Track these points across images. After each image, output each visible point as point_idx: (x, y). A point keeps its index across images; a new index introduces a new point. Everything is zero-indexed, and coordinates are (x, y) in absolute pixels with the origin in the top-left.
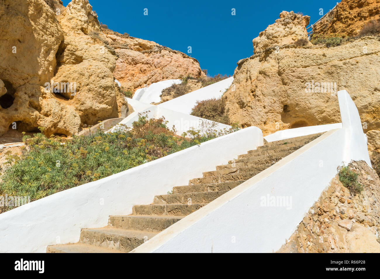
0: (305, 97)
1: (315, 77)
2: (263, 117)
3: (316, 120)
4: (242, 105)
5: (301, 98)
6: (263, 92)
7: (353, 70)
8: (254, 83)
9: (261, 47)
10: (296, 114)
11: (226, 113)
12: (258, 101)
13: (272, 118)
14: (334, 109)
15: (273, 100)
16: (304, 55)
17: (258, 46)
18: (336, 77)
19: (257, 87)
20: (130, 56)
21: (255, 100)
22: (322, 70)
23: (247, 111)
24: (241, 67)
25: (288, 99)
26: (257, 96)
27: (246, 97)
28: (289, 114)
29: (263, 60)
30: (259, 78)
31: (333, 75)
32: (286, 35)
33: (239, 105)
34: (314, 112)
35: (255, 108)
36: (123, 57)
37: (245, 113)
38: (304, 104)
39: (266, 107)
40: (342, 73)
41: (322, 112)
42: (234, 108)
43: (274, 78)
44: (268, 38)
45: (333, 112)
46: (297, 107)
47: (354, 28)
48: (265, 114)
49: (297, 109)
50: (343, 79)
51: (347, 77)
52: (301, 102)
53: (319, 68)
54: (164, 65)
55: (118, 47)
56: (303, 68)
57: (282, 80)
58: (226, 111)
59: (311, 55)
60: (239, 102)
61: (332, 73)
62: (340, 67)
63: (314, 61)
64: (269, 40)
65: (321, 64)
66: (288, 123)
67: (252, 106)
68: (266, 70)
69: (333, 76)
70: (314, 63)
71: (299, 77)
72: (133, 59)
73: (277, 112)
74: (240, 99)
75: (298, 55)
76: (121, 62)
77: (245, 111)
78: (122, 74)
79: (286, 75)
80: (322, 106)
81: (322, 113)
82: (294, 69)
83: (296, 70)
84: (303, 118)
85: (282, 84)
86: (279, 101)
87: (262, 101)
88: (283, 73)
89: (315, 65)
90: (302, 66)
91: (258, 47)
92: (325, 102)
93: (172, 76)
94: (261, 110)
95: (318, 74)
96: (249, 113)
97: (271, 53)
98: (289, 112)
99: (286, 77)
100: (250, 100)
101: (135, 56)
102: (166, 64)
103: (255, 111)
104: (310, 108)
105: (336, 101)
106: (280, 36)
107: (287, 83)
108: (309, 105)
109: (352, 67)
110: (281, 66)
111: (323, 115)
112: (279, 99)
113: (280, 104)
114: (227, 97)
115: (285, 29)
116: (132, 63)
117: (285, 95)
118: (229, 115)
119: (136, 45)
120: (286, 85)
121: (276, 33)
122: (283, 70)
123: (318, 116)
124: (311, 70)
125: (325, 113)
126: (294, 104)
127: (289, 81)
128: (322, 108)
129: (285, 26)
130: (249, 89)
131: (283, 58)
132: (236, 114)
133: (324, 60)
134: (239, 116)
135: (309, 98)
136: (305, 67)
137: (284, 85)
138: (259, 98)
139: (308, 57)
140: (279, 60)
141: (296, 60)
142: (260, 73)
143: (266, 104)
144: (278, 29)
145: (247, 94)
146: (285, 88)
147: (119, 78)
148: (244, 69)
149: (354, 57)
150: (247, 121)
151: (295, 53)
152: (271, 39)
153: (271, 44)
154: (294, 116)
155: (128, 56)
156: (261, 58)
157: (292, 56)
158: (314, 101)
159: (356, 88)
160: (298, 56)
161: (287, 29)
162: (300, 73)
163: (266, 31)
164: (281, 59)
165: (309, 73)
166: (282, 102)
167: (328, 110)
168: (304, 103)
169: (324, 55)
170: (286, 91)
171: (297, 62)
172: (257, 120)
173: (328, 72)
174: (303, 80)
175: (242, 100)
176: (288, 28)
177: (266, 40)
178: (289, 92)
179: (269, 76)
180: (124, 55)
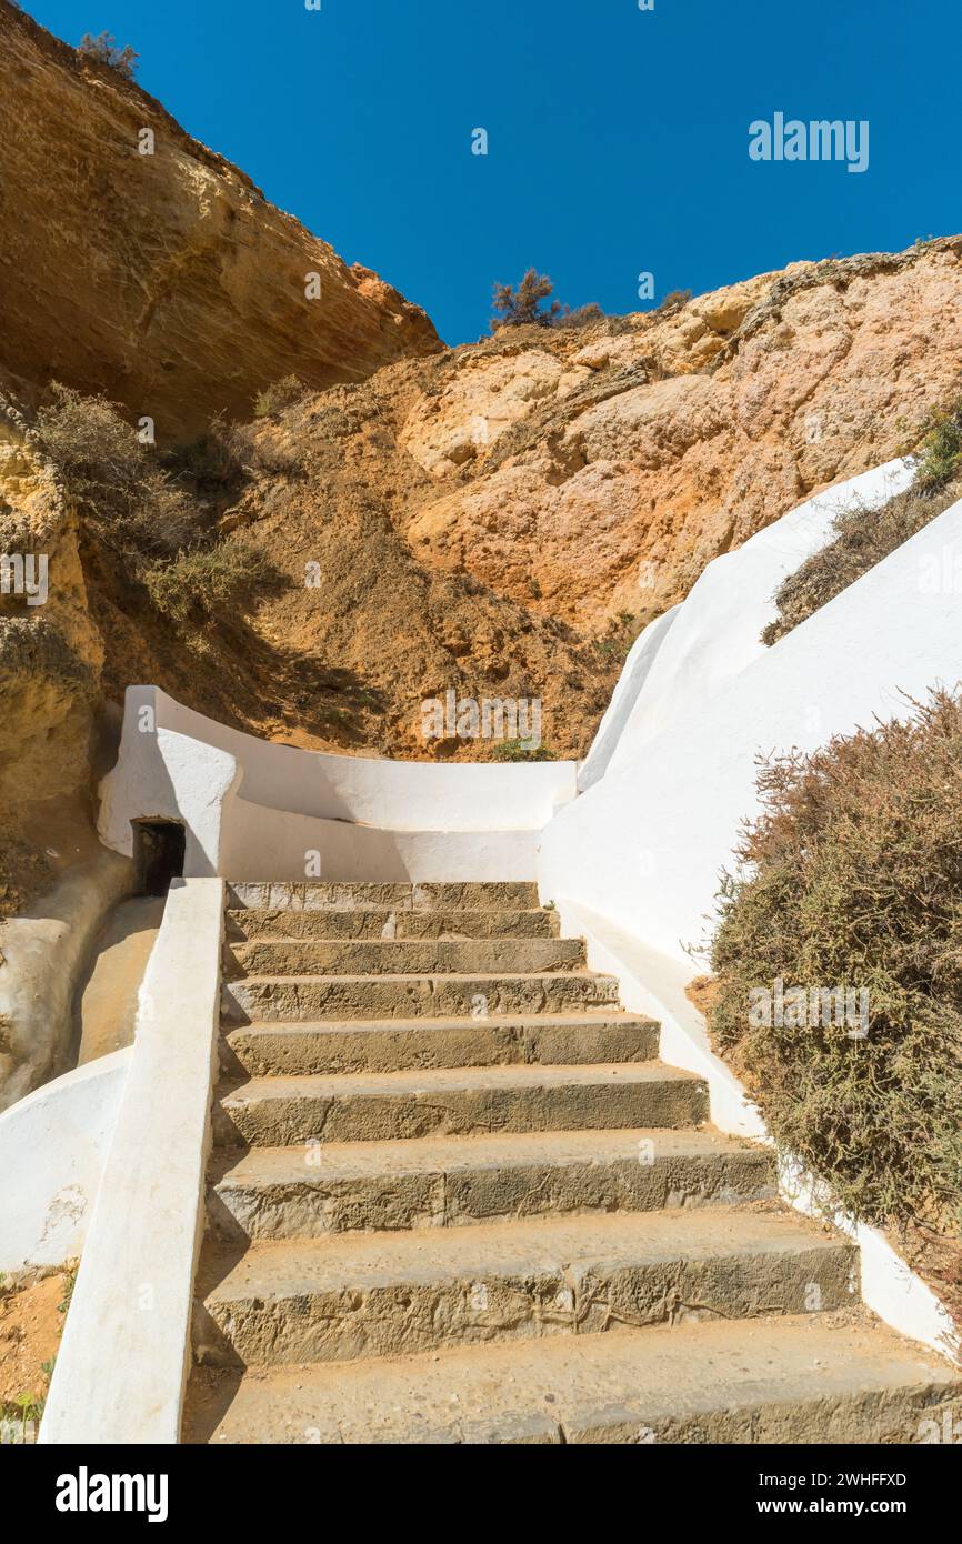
20: (643, 419)
36: (615, 446)
54: (793, 399)
55: (584, 403)
72: (659, 430)
76: (608, 476)
78: (625, 537)
93: (864, 450)
101: (665, 410)
102: (810, 384)
116: (666, 454)
119: (694, 335)
147: (613, 567)
155: (635, 428)
180: (614, 430)
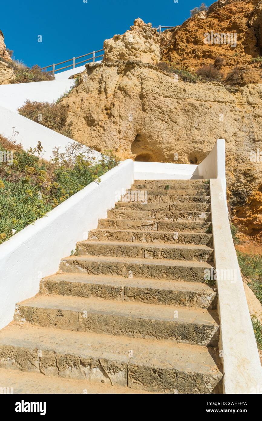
0: (159, 130)
1: (173, 111)
2: (117, 143)
3: (163, 156)
4: (91, 122)
5: (155, 130)
6: (120, 113)
7: (205, 114)
8: (110, 99)
9: (116, 55)
10: (146, 146)
11: (67, 126)
12: (114, 123)
13: (124, 146)
14: (182, 149)
15: (129, 125)
16: (167, 83)
17: (112, 51)
18: (191, 117)
19: (114, 105)
21: (111, 121)
22: (180, 105)
23: (97, 131)
24: (93, 72)
25: (144, 127)
26: (114, 117)
27: (98, 113)
28: (138, 145)
29: (122, 74)
30: (117, 95)
31: (189, 113)
32: (146, 50)
33: (86, 120)
34: (164, 148)
35: (109, 130)
37: (94, 133)
38: (157, 138)
39: (122, 133)
40: (197, 114)
41: (170, 149)
42: (79, 123)
43: (135, 100)
44: (126, 47)
45: (181, 152)
46: (149, 139)
47: (189, 65)
48: (118, 140)
49: (148, 140)
50: (196, 121)
51: (200, 119)
52: (155, 135)
53: (177, 102)
56: (163, 97)
57: (142, 105)
58: (67, 124)
59: (173, 85)
60: (87, 117)
61: (188, 111)
62: (196, 107)
63: (175, 93)
64: (127, 49)
65: (180, 98)
66: (135, 154)
67: (105, 126)
68: (128, 88)
69: (188, 115)
70: (174, 95)
71: (159, 107)
73: (130, 141)
74: (90, 114)
75: (161, 80)
77: (95, 130)
79: (148, 101)
80: (172, 144)
81: (170, 151)
82: (156, 96)
83: (157, 97)
84: (150, 152)
85: (141, 109)
86: (135, 129)
87: (118, 124)
88: (145, 97)
89: (175, 98)
90: (163, 95)
91: (112, 53)
92: (175, 139)
94: (115, 134)
95: (176, 109)
96: (99, 134)
97: (133, 68)
98: (139, 142)
99: (147, 103)
100: (103, 119)
103: (109, 134)
104: (160, 143)
105: (185, 141)
106: (140, 50)
107: (147, 110)
108: (161, 139)
109: (206, 110)
110: (144, 89)
111: (170, 152)
112: (135, 126)
113: (135, 131)
114: (70, 105)
115: (145, 43)
117: (141, 123)
118: (71, 130)
120: (145, 112)
121: (136, 44)
122: (147, 94)
123: (166, 153)
124: (170, 102)
125: (173, 151)
126: (147, 135)
127: (149, 109)
128: (172, 145)
129: (146, 40)
130: (103, 104)
131: (148, 79)
132: (82, 132)
133: (183, 95)
134: (86, 135)
135: (163, 132)
136: (166, 97)
137: (143, 112)
138: (115, 120)
139: (170, 87)
140: (143, 81)
141: (159, 86)
142: (120, 88)
143: (122, 129)
144: (139, 40)
145: (100, 111)
146: (143, 115)
148: (96, 76)
149: (208, 101)
150: (96, 144)
151: (158, 77)
152: (130, 50)
153: (129, 55)
154: (143, 147)
156: (120, 70)
157: (155, 80)
158: (166, 137)
159: (205, 132)
160: (161, 83)
161: (147, 44)
162: (160, 103)
163: (125, 36)
164: (145, 80)
165: (169, 104)
166: (137, 130)
167: (177, 149)
168: (157, 136)
169: (184, 90)
170: (144, 119)
171: (159, 89)
172: (109, 146)
173: (185, 110)
174: (162, 111)
175: (93, 115)
176: (149, 43)
177: (124, 48)
178: (147, 120)
179: (130, 96)
